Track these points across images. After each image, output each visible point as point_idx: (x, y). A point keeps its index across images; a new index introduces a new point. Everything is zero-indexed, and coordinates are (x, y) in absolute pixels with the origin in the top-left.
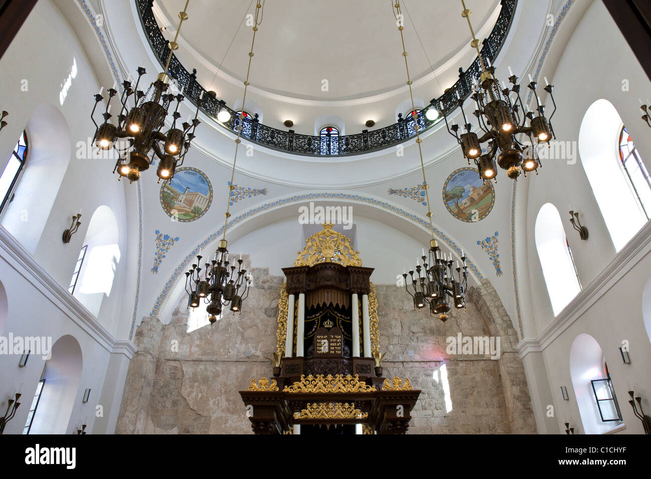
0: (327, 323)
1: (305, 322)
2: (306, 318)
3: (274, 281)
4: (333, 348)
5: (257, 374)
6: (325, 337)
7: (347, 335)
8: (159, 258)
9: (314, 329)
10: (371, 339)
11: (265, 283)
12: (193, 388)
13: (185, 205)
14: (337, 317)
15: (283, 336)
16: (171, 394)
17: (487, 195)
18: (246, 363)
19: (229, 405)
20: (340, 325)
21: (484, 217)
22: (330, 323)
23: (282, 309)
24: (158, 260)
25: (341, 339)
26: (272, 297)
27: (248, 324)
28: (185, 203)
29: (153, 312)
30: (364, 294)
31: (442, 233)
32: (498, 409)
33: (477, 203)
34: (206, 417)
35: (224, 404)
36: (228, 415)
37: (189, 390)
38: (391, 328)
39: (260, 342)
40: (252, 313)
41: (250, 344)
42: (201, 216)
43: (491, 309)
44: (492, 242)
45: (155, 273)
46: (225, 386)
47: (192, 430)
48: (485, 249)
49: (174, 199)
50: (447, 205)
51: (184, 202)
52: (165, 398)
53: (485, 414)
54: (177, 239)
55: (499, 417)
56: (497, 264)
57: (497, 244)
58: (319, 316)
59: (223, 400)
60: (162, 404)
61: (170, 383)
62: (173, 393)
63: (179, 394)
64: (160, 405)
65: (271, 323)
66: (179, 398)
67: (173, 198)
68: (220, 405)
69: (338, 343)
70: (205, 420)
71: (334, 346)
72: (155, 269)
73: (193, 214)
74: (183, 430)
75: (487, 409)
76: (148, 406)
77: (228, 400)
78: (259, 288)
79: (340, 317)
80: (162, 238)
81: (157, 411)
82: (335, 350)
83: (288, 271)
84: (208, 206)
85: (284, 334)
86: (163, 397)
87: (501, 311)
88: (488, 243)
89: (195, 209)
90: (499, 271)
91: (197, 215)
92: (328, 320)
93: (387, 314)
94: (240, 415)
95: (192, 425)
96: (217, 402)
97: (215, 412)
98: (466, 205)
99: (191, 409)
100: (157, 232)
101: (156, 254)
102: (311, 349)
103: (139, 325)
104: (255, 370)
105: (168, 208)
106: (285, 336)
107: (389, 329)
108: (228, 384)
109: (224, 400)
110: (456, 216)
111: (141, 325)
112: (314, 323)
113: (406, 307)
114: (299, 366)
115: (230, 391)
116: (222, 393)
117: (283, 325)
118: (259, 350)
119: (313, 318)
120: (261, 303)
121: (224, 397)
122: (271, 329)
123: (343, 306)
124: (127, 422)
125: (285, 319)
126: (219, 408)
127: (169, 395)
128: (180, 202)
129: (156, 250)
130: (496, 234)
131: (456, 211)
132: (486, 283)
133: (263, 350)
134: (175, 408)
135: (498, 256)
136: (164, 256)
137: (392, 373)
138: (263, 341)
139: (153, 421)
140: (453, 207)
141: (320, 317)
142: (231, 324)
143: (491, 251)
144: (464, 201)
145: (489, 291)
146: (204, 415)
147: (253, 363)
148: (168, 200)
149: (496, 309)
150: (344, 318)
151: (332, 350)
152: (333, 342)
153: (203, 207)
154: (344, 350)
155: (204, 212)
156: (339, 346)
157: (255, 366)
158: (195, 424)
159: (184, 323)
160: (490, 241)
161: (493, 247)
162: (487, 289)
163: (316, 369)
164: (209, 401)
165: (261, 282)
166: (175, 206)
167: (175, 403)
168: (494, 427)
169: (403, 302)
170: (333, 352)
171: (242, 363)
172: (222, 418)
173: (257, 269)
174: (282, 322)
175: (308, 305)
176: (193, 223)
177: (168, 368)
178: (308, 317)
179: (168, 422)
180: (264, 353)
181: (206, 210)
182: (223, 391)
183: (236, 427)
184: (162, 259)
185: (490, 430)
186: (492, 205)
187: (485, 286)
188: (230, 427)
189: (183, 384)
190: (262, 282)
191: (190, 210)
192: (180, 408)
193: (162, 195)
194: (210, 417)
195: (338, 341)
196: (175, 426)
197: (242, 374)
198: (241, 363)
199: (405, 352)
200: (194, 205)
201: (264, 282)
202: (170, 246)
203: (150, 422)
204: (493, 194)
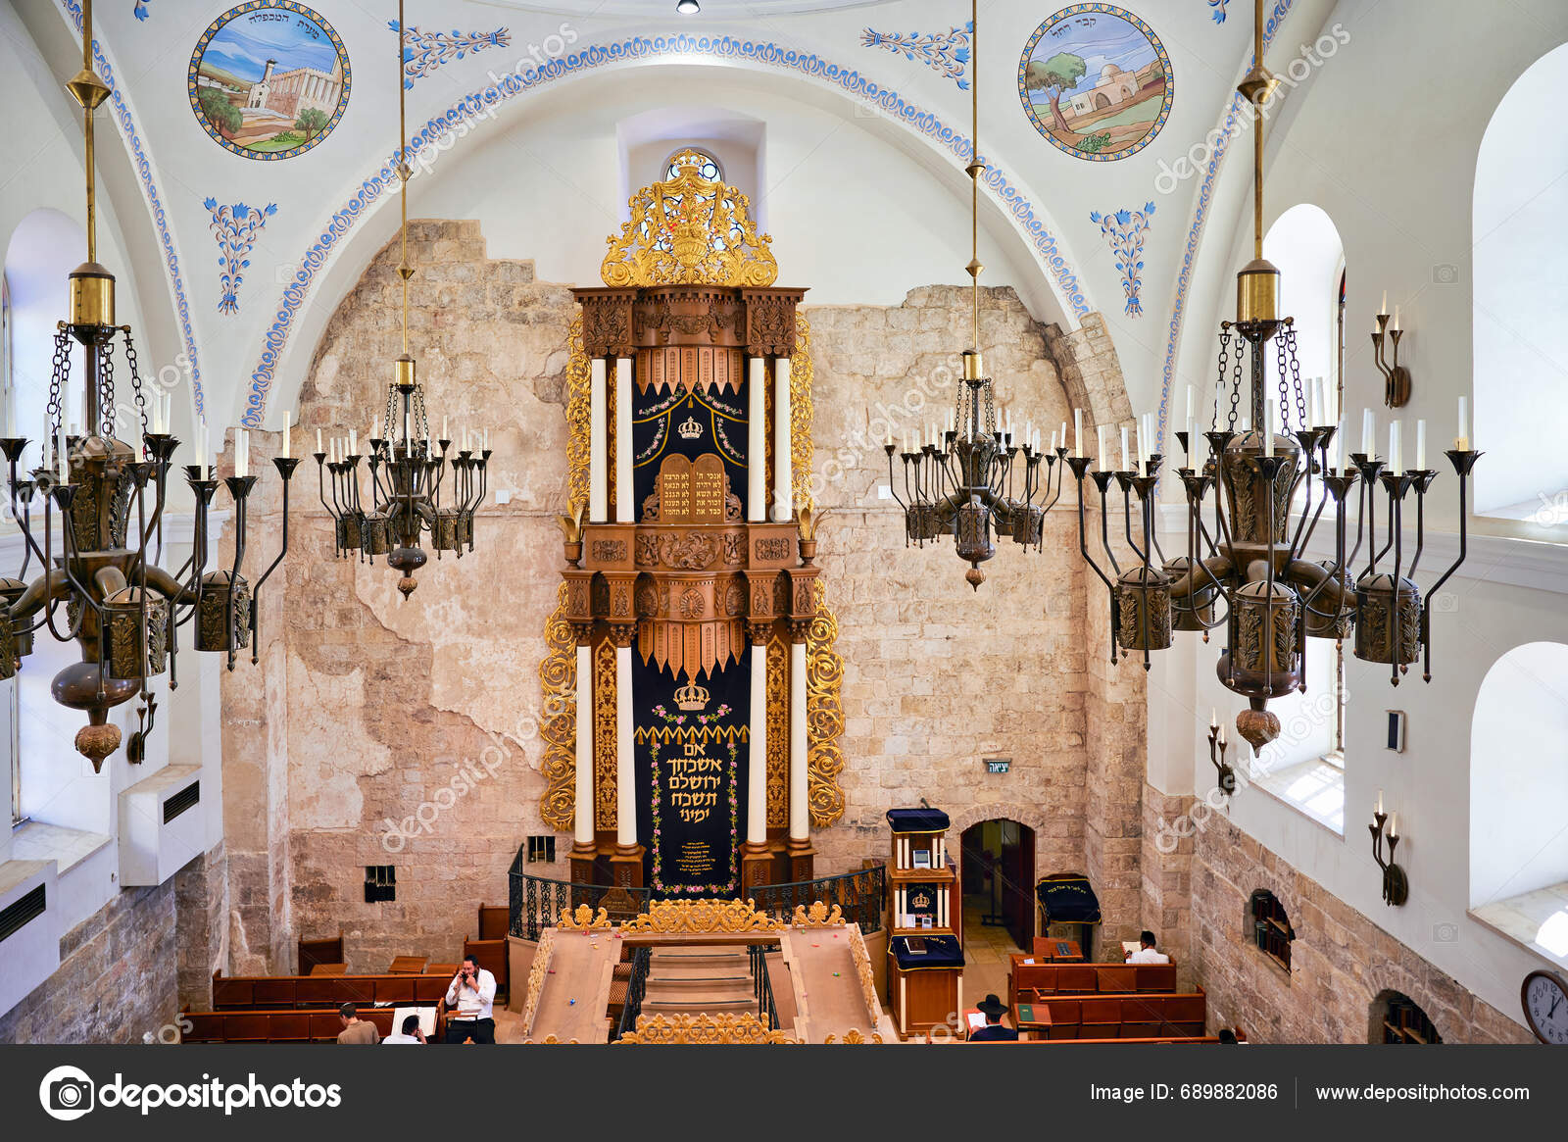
0: (687, 427)
1: (635, 426)
2: (636, 416)
3: (551, 301)
4: (703, 502)
5: (527, 545)
6: (683, 477)
7: (738, 455)
8: (233, 273)
9: (656, 443)
10: (794, 464)
11: (527, 306)
12: (381, 582)
13: (272, 112)
14: (713, 411)
15: (582, 457)
16: (332, 595)
17: (1147, 99)
18: (499, 520)
19: (471, 617)
20: (720, 430)
21: (1125, 153)
22: (694, 427)
23: (574, 386)
24: (233, 278)
25: (721, 480)
26: (549, 346)
27: (494, 422)
28: (271, 107)
29: (248, 413)
30: (781, 356)
31: (999, 172)
32: (1068, 622)
33: (1112, 114)
34: (421, 644)
35: (459, 615)
36: (473, 640)
37: (372, 586)
38: (842, 428)
39: (527, 468)
40: (502, 392)
41: (504, 472)
42: (325, 132)
43: (1092, 401)
44: (1132, 225)
45: (231, 312)
46: (456, 574)
47: (394, 674)
48: (1109, 236)
49: (236, 104)
50: (1025, 100)
51: (268, 106)
52: (320, 605)
53: (1036, 632)
54: (271, 209)
55: (1066, 638)
56: (1132, 284)
57: (1145, 233)
58: (668, 408)
59: (454, 608)
60: (316, 620)
61: (325, 572)
62: (337, 595)
63: (351, 595)
64: (312, 620)
65: (550, 418)
66: (353, 605)
67: (232, 100)
68: (450, 619)
69: (716, 489)
70: (421, 651)
71: (705, 498)
72: (230, 301)
73: (303, 133)
74: (374, 675)
75: (1042, 623)
76: (285, 627)
77: (465, 606)
78: (514, 321)
79: (719, 410)
80: (229, 216)
81: (307, 634)
82: (707, 507)
83: (585, 296)
84: (343, 102)
85: (584, 453)
86: (315, 603)
87: (1118, 404)
88: (1117, 224)
89: (304, 117)
90: (1134, 304)
91: (313, 133)
92: (690, 419)
93: (834, 390)
94: (497, 640)
95: (391, 664)
96: (441, 612)
97: (440, 633)
98: (1080, 112)
99: (385, 629)
100: (209, 204)
101: (221, 262)
102: (649, 502)
103: (222, 450)
104: (521, 536)
105: (225, 132)
106: (586, 457)
107: (838, 431)
108: (463, 571)
109: (457, 607)
110: (1048, 135)
111: (226, 450)
112: (654, 426)
113: (882, 369)
114: (623, 547)
115: (468, 587)
116: (449, 591)
117: (580, 428)
118: (527, 487)
119: (652, 414)
120: (522, 364)
121: (455, 603)
122: (552, 433)
123: (728, 386)
124: (244, 682)
125: (585, 414)
126: (447, 626)
127: (328, 599)
128: (257, 105)
129: (220, 253)
130: (1150, 208)
131: (1049, 119)
132: (1095, 327)
133: (537, 486)
134: (347, 628)
135: (1140, 265)
136: (246, 263)
137: (836, 538)
138: (534, 463)
139: (303, 659)
140: (1043, 108)
141: (669, 411)
142: (454, 420)
143: (1124, 247)
144: (1077, 99)
145: (1098, 350)
146: (416, 640)
147: (516, 520)
148: (218, 109)
149: (1107, 399)
150: (729, 414)
151: (701, 507)
152: (702, 489)
153: (327, 107)
154: (727, 506)
155: (334, 121)
156: (716, 498)
157: (521, 527)
158: (399, 659)
159: (333, 422)
160: (1128, 222)
161: (1132, 238)
162: (1092, 343)
163: (663, 554)
164: (424, 610)
165: (516, 302)
166: (245, 120)
167: (345, 617)
168: (1051, 662)
169: (876, 356)
170: (703, 512)
171: (490, 521)
172: (457, 647)
173: (503, 263)
174: (577, 422)
175: (639, 382)
176: (306, 158)
177: (314, 537)
178: (641, 412)
179: (336, 658)
180: (540, 495)
181: (338, 114)
182: (452, 588)
183: (489, 665)
184: (242, 271)
185: (1042, 667)
186: (1158, 128)
187: (1090, 334)
188: (478, 666)
189: (357, 573)
190: (520, 304)
191: (290, 124)
192: (360, 628)
193: (195, 100)
194: (431, 645)
195: (715, 485)
196: (353, 668)
197: (493, 545)
198: (487, 520)
199: (871, 489)
200: (299, 107)
201: (524, 303)
202: (256, 231)
203: (296, 661)
204: (1168, 100)
